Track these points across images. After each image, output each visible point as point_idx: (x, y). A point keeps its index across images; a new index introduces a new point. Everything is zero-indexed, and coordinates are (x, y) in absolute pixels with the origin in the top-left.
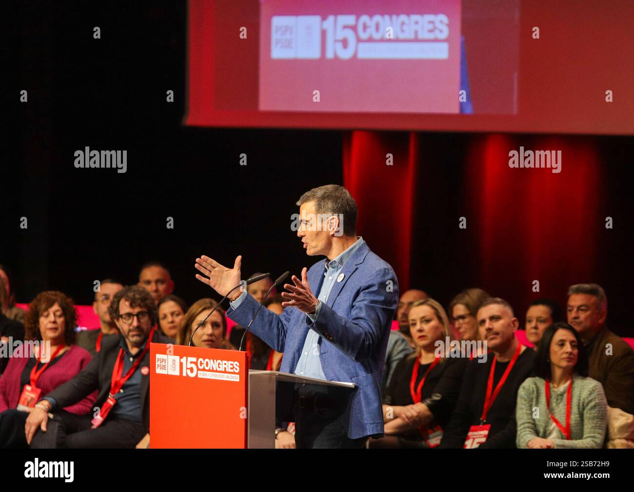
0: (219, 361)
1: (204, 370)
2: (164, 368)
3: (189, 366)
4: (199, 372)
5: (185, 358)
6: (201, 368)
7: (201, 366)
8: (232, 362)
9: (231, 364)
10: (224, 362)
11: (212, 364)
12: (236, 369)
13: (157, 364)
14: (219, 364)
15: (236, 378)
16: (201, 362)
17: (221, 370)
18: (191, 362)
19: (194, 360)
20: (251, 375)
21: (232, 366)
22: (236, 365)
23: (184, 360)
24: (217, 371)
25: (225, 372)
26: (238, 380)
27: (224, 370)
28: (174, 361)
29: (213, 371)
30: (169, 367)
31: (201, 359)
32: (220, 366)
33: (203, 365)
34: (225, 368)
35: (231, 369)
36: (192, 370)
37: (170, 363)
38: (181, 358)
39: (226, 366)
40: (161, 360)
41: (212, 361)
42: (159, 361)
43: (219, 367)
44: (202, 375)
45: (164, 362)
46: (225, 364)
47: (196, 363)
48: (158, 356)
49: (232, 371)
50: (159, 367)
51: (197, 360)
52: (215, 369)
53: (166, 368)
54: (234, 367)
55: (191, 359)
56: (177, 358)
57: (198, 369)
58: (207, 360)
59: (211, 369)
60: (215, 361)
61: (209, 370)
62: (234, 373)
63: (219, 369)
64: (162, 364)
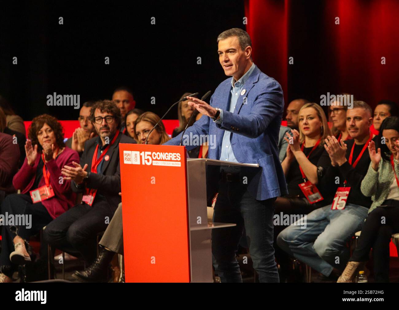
0: (167, 153)
1: (157, 160)
2: (129, 159)
3: (147, 157)
4: (153, 161)
5: (143, 152)
6: (155, 158)
7: (154, 157)
8: (175, 154)
9: (175, 155)
10: (170, 154)
11: (162, 156)
12: (179, 158)
13: (124, 157)
14: (167, 155)
15: (179, 164)
16: (154, 155)
17: (168, 159)
18: (148, 155)
19: (150, 153)
20: (189, 162)
21: (175, 157)
22: (178, 155)
23: (142, 154)
24: (165, 160)
25: (171, 161)
26: (180, 166)
27: (170, 159)
28: (136, 155)
29: (163, 160)
30: (133, 159)
31: (154, 153)
32: (167, 156)
33: (156, 157)
34: (171, 158)
35: (175, 158)
36: (148, 160)
37: (133, 156)
38: (141, 152)
39: (171, 157)
40: (127, 155)
41: (161, 153)
42: (126, 156)
43: (167, 158)
44: (155, 163)
45: (129, 156)
46: (171, 155)
47: (151, 156)
48: (125, 152)
49: (176, 159)
50: (126, 160)
51: (152, 153)
52: (164, 159)
53: (131, 160)
54: (177, 157)
55: (147, 153)
56: (138, 153)
57: (153, 160)
58: (158, 153)
59: (161, 159)
60: (164, 153)
61: (160, 160)
62: (177, 161)
63: (166, 159)
64: (128, 157)
